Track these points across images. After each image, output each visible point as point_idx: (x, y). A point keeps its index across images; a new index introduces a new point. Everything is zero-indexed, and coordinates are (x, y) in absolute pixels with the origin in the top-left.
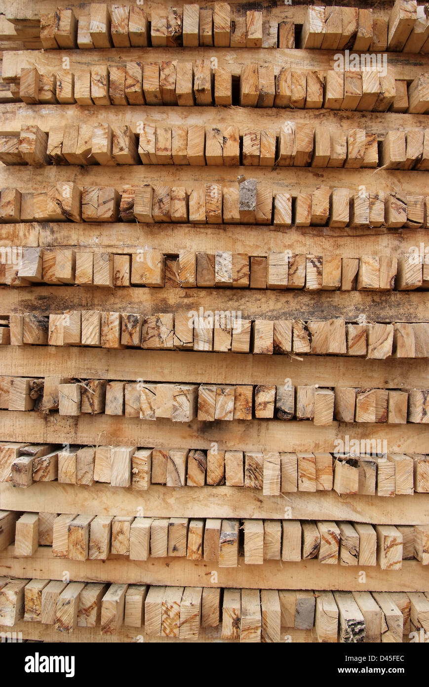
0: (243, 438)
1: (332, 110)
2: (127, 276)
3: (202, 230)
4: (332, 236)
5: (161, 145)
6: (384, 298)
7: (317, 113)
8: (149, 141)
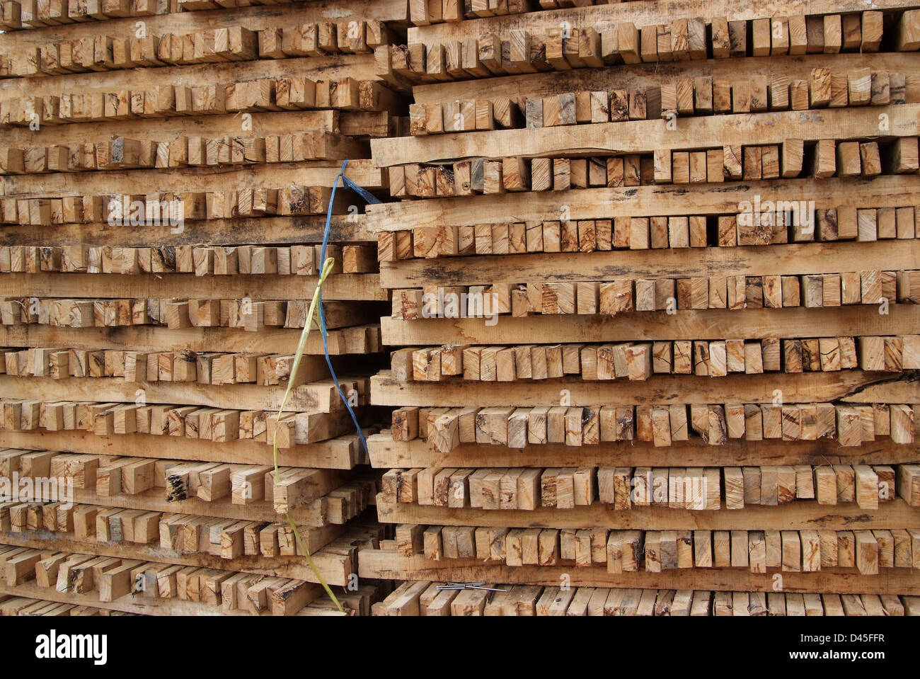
0: (137, 341)
1: (211, 63)
2: (61, 216)
3: (112, 176)
4: (203, 175)
5: (76, 110)
6: (241, 225)
7: (200, 67)
8: (66, 108)
